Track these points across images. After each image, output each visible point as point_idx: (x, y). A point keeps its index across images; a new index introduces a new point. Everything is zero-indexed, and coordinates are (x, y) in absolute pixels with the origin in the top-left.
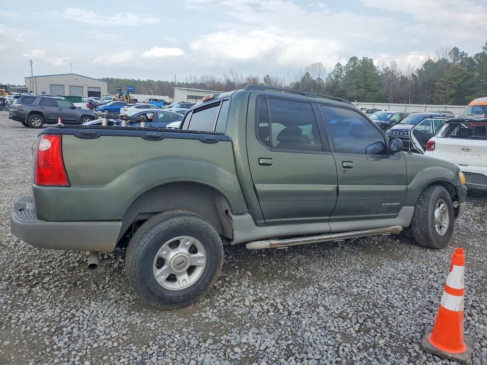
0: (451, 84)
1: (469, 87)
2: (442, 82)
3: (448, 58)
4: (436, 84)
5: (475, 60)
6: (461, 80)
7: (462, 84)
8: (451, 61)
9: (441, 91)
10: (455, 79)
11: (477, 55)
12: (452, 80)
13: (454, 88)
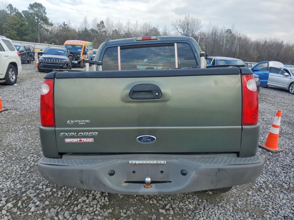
0: (13, 27)
1: (25, 31)
2: (6, 25)
3: (7, 10)
4: (3, 26)
5: (22, 14)
6: (18, 26)
7: (20, 29)
8: (9, 12)
9: (7, 31)
10: (15, 25)
11: (23, 12)
12: (12, 25)
13: (15, 30)
